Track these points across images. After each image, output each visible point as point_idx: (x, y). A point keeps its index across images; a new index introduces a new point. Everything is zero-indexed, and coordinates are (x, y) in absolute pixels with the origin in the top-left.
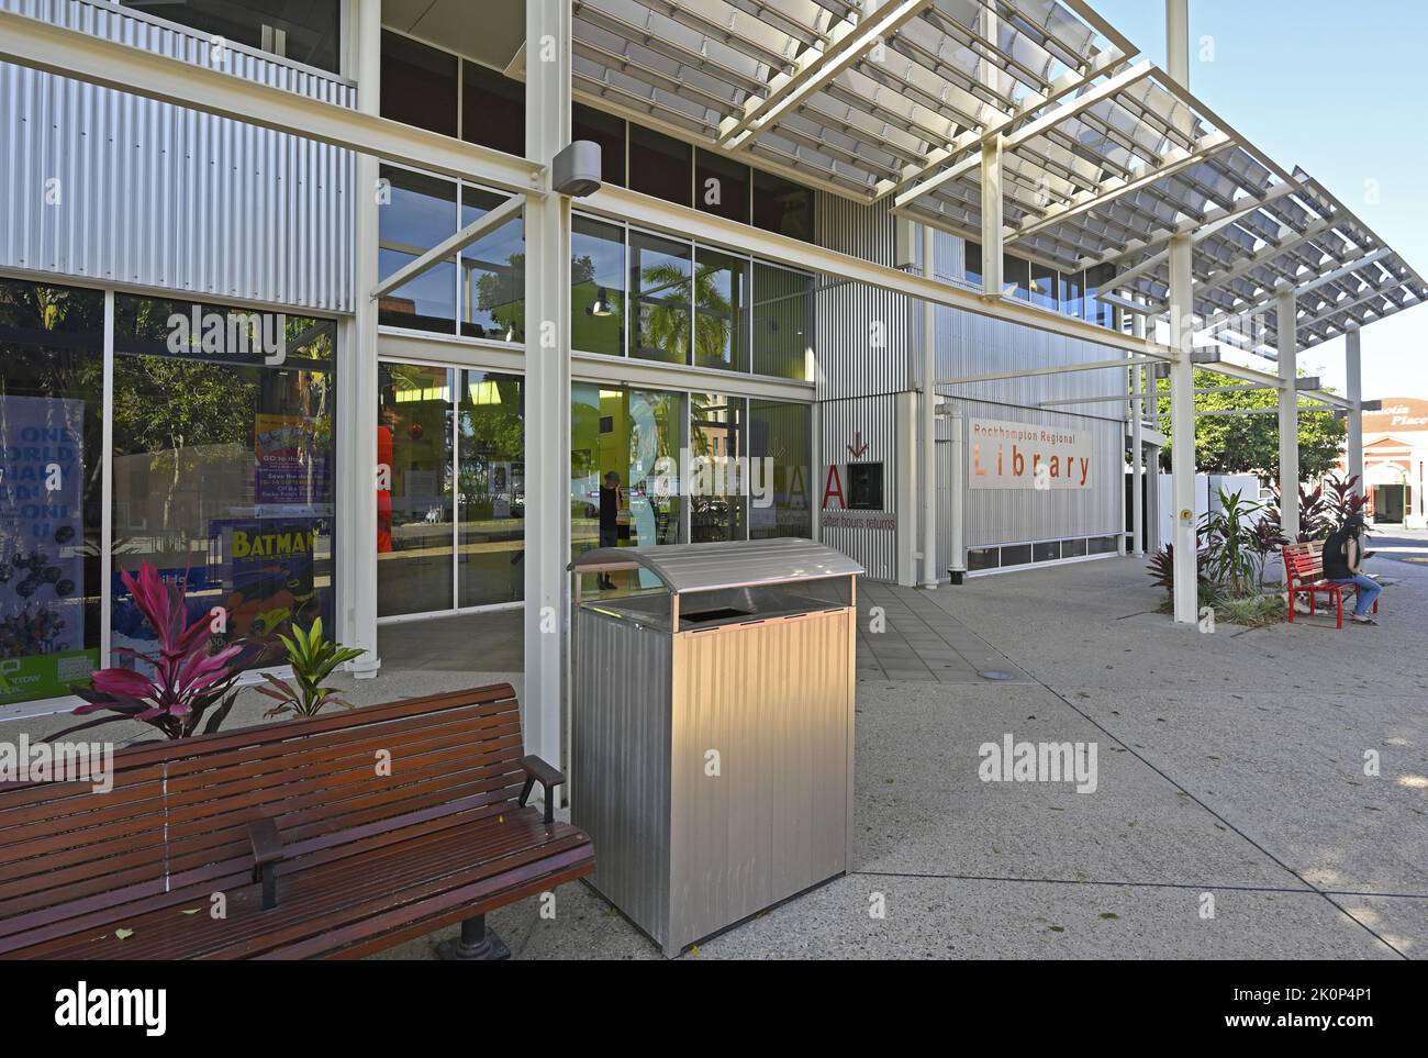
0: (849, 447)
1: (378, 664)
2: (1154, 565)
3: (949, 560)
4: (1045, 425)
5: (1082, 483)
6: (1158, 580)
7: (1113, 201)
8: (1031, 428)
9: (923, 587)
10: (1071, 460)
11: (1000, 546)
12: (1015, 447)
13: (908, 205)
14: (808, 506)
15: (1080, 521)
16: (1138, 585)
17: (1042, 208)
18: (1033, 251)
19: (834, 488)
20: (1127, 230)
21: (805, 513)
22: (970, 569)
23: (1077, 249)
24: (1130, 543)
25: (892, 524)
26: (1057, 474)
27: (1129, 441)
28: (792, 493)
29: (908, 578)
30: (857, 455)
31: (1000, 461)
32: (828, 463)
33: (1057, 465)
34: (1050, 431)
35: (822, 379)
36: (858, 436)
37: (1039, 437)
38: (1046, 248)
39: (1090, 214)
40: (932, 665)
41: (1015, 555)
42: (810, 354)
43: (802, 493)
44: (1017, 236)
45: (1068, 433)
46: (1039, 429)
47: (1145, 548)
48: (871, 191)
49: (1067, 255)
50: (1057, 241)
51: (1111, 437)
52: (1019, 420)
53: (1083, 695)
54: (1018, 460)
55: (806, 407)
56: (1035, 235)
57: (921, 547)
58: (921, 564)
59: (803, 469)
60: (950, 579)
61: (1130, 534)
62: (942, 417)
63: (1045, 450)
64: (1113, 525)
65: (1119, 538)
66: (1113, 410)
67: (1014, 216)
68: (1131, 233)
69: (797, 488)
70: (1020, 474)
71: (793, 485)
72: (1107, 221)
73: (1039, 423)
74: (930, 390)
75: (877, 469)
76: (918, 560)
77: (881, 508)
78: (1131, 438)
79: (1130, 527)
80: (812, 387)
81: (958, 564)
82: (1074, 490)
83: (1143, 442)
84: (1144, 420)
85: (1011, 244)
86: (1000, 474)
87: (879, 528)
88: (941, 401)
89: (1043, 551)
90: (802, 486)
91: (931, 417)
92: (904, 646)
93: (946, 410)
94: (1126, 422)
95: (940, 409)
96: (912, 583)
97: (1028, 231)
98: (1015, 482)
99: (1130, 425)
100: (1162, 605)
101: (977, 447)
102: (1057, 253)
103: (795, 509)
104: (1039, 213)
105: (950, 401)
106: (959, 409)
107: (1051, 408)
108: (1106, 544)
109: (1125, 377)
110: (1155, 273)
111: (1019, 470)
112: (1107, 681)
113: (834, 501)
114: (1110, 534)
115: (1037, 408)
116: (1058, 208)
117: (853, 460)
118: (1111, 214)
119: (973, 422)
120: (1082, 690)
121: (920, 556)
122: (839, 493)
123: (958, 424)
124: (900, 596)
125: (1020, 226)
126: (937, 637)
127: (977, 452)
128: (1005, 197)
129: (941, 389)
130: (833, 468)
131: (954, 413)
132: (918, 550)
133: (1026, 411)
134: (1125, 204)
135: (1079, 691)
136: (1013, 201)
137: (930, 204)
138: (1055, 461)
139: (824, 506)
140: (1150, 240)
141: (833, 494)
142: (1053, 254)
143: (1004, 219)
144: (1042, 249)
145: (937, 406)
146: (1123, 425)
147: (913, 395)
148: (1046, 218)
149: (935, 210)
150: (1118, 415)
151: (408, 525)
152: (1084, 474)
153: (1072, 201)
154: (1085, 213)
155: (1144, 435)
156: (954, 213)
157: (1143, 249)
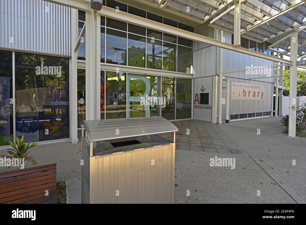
0: (201, 89)
1: (78, 140)
2: (282, 120)
3: (225, 117)
4: (252, 84)
5: (262, 98)
6: (283, 124)
7: (274, 19)
8: (248, 85)
9: (218, 123)
10: (259, 93)
11: (239, 114)
12: (244, 89)
13: (214, 23)
14: (191, 103)
15: (261, 108)
16: (277, 125)
17: (253, 23)
18: (250, 36)
19: (197, 99)
20: (278, 28)
21: (190, 105)
22: (231, 119)
23: (263, 35)
24: (274, 114)
25: (211, 108)
26: (255, 96)
27: (275, 88)
28: (187, 100)
29: (214, 121)
30: (203, 91)
31: (240, 93)
32: (195, 93)
33: (255, 94)
34: (253, 85)
35: (194, 73)
36: (203, 86)
37: (250, 87)
38: (254, 35)
39: (267, 24)
40: (217, 147)
41: (243, 116)
42: (192, 67)
43: (189, 100)
44: (245, 32)
45: (258, 86)
46: (250, 85)
47: (278, 115)
48: (203, 19)
49: (260, 37)
50: (257, 33)
51: (270, 87)
52: (245, 83)
53: (261, 160)
54: (245, 93)
55: (191, 80)
56: (251, 31)
57: (218, 114)
58: (218, 118)
59: (190, 94)
60: (225, 122)
61: (274, 111)
62: (224, 82)
63: (252, 90)
64: (269, 108)
65: (271, 112)
66: (271, 80)
67: (245, 26)
68: (279, 30)
69: (188, 99)
70: (245, 96)
71: (187, 99)
72: (272, 26)
73: (250, 83)
74: (221, 75)
75: (207, 94)
76: (217, 117)
77: (208, 104)
78: (275, 87)
79: (274, 109)
80: (192, 75)
81: (228, 118)
82: (260, 100)
83: (278, 88)
84: (279, 83)
85: (244, 34)
86: (240, 96)
87: (208, 109)
88: (224, 78)
89: (250, 115)
90: (189, 98)
91: (221, 82)
92: (210, 141)
93: (225, 80)
94: (274, 83)
95: (224, 80)
96: (216, 122)
97: (248, 30)
98: (244, 98)
99: (275, 84)
100: (284, 131)
101: (233, 90)
102: (257, 37)
103: (188, 104)
104: (252, 24)
105: (226, 78)
106: (229, 80)
107: (254, 80)
108: (268, 113)
109: (274, 72)
110: (286, 42)
111: (245, 95)
112: (269, 156)
113: (197, 102)
114: (269, 111)
115: (250, 80)
116: (258, 22)
117: (201, 92)
118: (273, 24)
119: (233, 83)
120: (261, 158)
121: (218, 116)
122: (198, 100)
123: (228, 83)
124: (212, 126)
125: (246, 29)
126: (220, 138)
127: (233, 91)
128: (241, 19)
129: (224, 75)
130: (197, 94)
131: (228, 81)
132: (217, 115)
133: (247, 80)
134: (278, 20)
135: (260, 159)
136: (244, 21)
137: (220, 23)
138: (254, 93)
139: (194, 103)
140: (285, 31)
141: (197, 100)
142: (256, 37)
143: (241, 26)
144: (252, 36)
145: (223, 79)
146: (273, 84)
147: (217, 76)
148: (254, 25)
149: (221, 25)
150: (272, 82)
151: (110, 105)
152: (262, 96)
153: (262, 20)
154: (266, 23)
155: (279, 86)
156: (227, 25)
157: (282, 34)
